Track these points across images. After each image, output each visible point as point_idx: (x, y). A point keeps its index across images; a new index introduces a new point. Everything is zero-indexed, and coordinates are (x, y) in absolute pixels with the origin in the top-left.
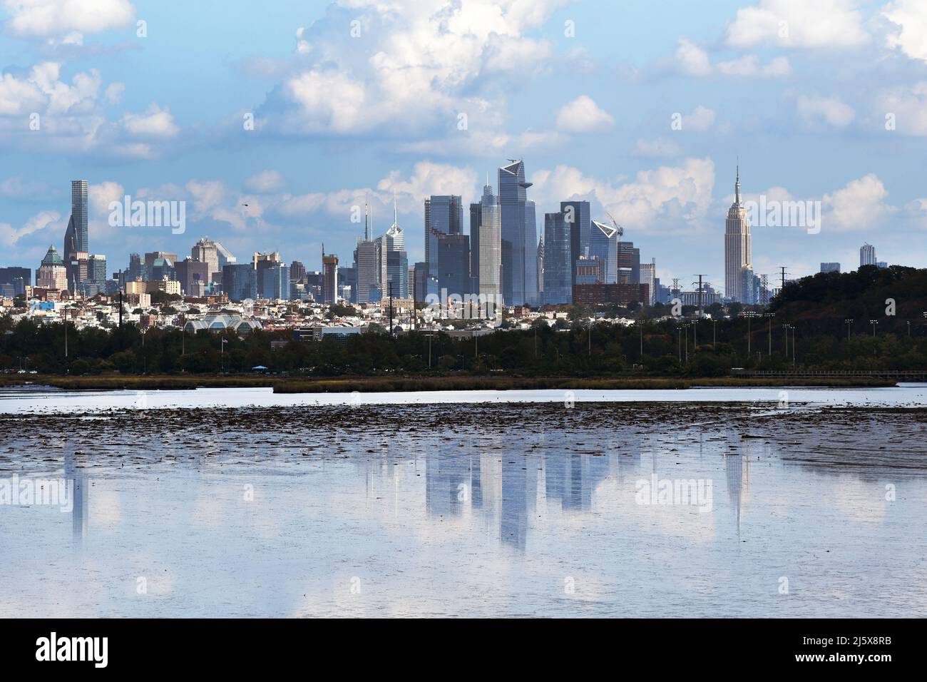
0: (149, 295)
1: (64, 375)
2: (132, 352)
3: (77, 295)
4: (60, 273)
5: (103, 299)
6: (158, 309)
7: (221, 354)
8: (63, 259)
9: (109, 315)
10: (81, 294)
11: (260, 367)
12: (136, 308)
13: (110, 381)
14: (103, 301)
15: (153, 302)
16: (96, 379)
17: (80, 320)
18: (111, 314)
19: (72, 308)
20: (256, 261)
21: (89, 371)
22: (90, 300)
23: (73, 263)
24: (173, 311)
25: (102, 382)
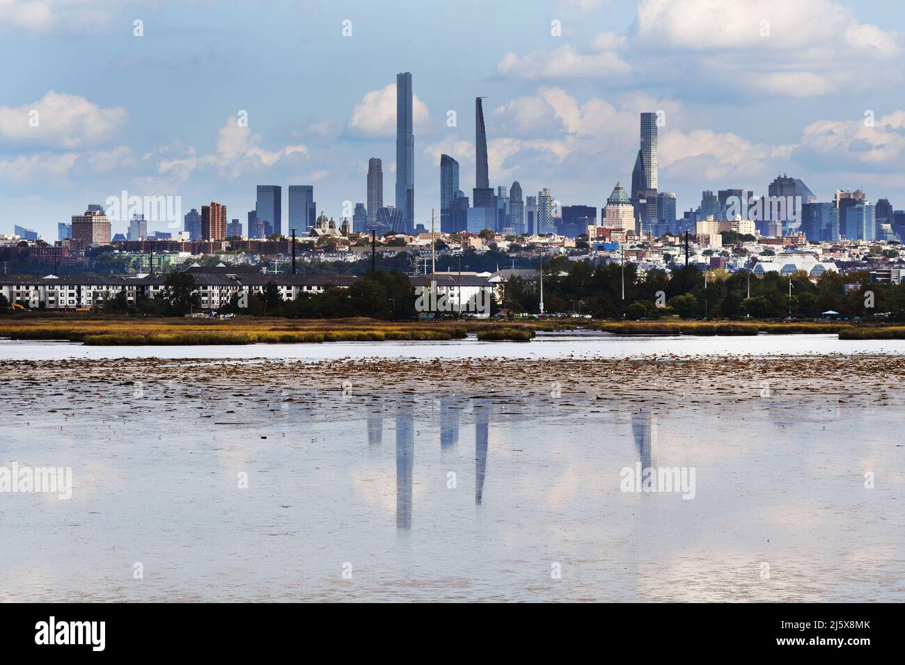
0: (721, 236)
1: (619, 320)
2: (692, 295)
3: (644, 235)
4: (627, 211)
5: (671, 239)
6: (729, 250)
7: (789, 298)
8: (630, 197)
9: (676, 257)
10: (647, 234)
11: (830, 312)
12: (706, 249)
13: (665, 326)
14: (671, 243)
15: (725, 243)
16: (651, 324)
17: (646, 262)
18: (679, 256)
19: (638, 249)
20: (838, 200)
21: (647, 316)
22: (657, 241)
23: (642, 201)
24: (744, 252)
25: (656, 327)
